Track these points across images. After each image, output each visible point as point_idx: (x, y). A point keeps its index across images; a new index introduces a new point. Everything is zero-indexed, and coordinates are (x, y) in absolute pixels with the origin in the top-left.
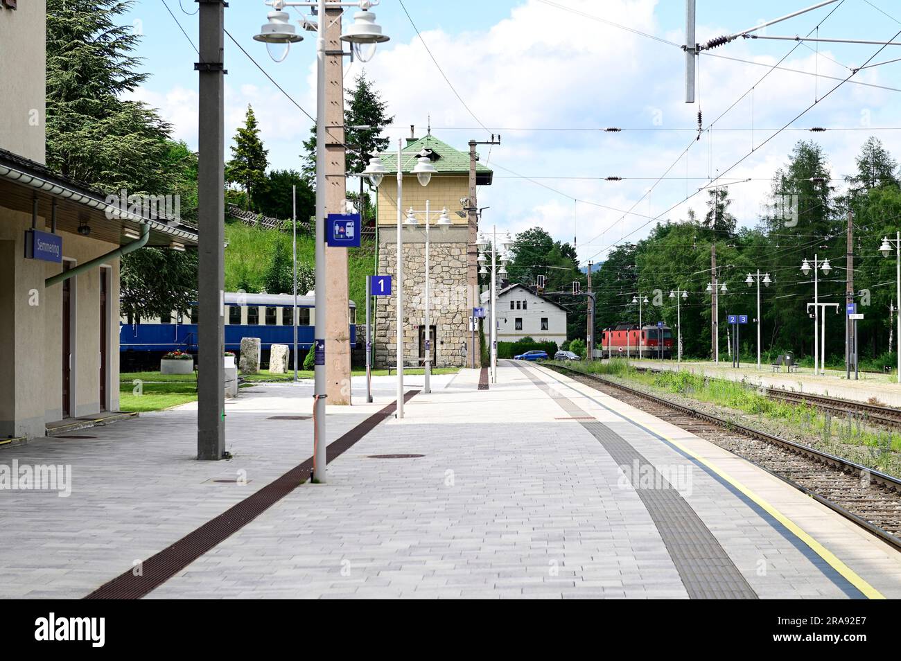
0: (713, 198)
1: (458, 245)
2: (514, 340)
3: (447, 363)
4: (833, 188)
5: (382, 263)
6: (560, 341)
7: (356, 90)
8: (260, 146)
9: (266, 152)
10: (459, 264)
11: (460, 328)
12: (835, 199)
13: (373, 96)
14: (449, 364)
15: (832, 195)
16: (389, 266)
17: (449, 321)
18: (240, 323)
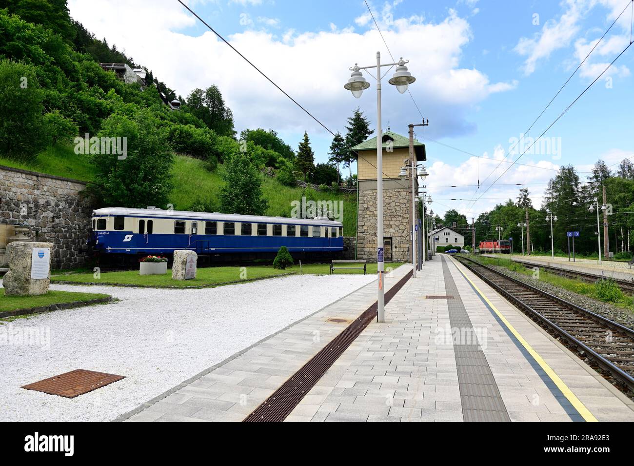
0: (522, 193)
1: (405, 190)
2: (445, 246)
3: (399, 260)
4: (580, 183)
5: (361, 202)
6: (462, 246)
7: (354, 117)
8: (310, 150)
9: (313, 153)
10: (405, 201)
11: (407, 239)
12: (581, 187)
13: (363, 119)
14: (400, 260)
15: (580, 186)
16: (364, 203)
17: (400, 235)
18: (251, 234)
